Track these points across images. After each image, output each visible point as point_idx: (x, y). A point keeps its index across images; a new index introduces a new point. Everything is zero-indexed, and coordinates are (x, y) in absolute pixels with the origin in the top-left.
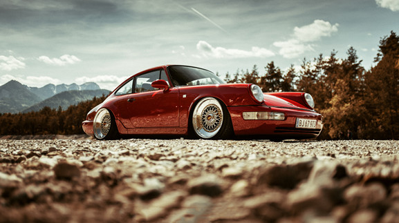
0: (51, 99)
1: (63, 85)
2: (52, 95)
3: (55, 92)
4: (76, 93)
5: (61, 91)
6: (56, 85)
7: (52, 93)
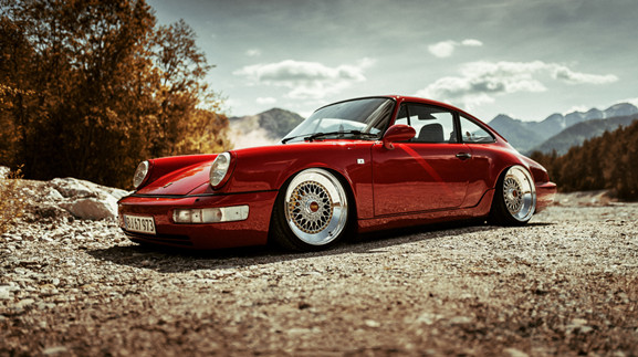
0: (558, 136)
1: (576, 112)
2: (560, 131)
3: (564, 126)
4: (598, 123)
5: (573, 122)
6: (564, 114)
7: (560, 127)
